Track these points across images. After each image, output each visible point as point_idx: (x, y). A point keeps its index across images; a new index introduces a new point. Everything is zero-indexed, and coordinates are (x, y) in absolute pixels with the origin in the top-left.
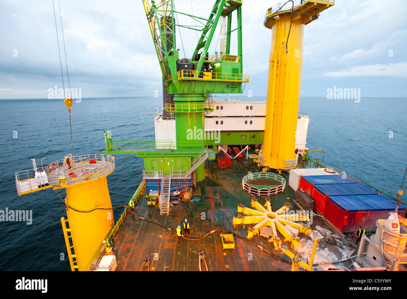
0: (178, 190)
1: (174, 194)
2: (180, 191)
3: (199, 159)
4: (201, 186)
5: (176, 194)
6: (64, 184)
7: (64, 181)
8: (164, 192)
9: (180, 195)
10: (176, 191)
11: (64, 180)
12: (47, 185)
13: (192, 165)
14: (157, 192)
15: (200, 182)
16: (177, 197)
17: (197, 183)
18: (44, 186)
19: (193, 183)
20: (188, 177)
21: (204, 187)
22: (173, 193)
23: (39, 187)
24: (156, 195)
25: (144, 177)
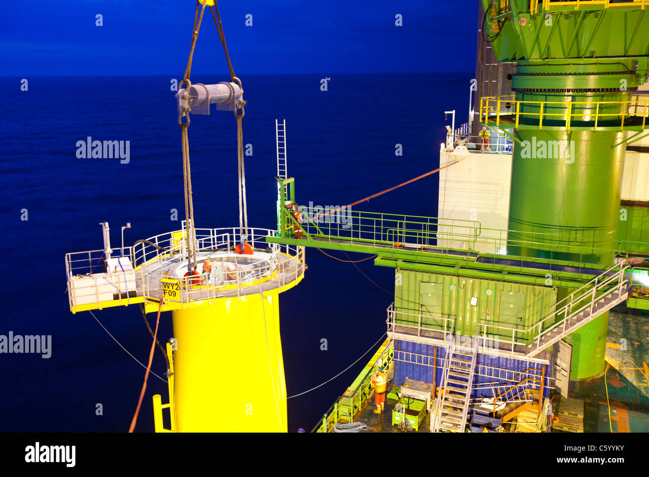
0: (497, 396)
1: (483, 405)
2: (504, 400)
3: (589, 300)
4: (588, 401)
5: (491, 408)
6: (172, 298)
7: (174, 290)
8: (451, 392)
9: (505, 414)
10: (490, 397)
11: (175, 287)
12: (133, 294)
13: (558, 318)
14: (429, 387)
15: (582, 382)
16: (492, 420)
17: (572, 384)
18: (127, 298)
19: (558, 383)
20: (538, 356)
21: (598, 406)
22: (480, 401)
23: (116, 297)
24: (422, 397)
25: (391, 331)
